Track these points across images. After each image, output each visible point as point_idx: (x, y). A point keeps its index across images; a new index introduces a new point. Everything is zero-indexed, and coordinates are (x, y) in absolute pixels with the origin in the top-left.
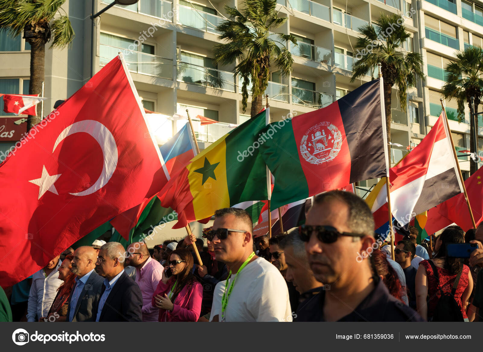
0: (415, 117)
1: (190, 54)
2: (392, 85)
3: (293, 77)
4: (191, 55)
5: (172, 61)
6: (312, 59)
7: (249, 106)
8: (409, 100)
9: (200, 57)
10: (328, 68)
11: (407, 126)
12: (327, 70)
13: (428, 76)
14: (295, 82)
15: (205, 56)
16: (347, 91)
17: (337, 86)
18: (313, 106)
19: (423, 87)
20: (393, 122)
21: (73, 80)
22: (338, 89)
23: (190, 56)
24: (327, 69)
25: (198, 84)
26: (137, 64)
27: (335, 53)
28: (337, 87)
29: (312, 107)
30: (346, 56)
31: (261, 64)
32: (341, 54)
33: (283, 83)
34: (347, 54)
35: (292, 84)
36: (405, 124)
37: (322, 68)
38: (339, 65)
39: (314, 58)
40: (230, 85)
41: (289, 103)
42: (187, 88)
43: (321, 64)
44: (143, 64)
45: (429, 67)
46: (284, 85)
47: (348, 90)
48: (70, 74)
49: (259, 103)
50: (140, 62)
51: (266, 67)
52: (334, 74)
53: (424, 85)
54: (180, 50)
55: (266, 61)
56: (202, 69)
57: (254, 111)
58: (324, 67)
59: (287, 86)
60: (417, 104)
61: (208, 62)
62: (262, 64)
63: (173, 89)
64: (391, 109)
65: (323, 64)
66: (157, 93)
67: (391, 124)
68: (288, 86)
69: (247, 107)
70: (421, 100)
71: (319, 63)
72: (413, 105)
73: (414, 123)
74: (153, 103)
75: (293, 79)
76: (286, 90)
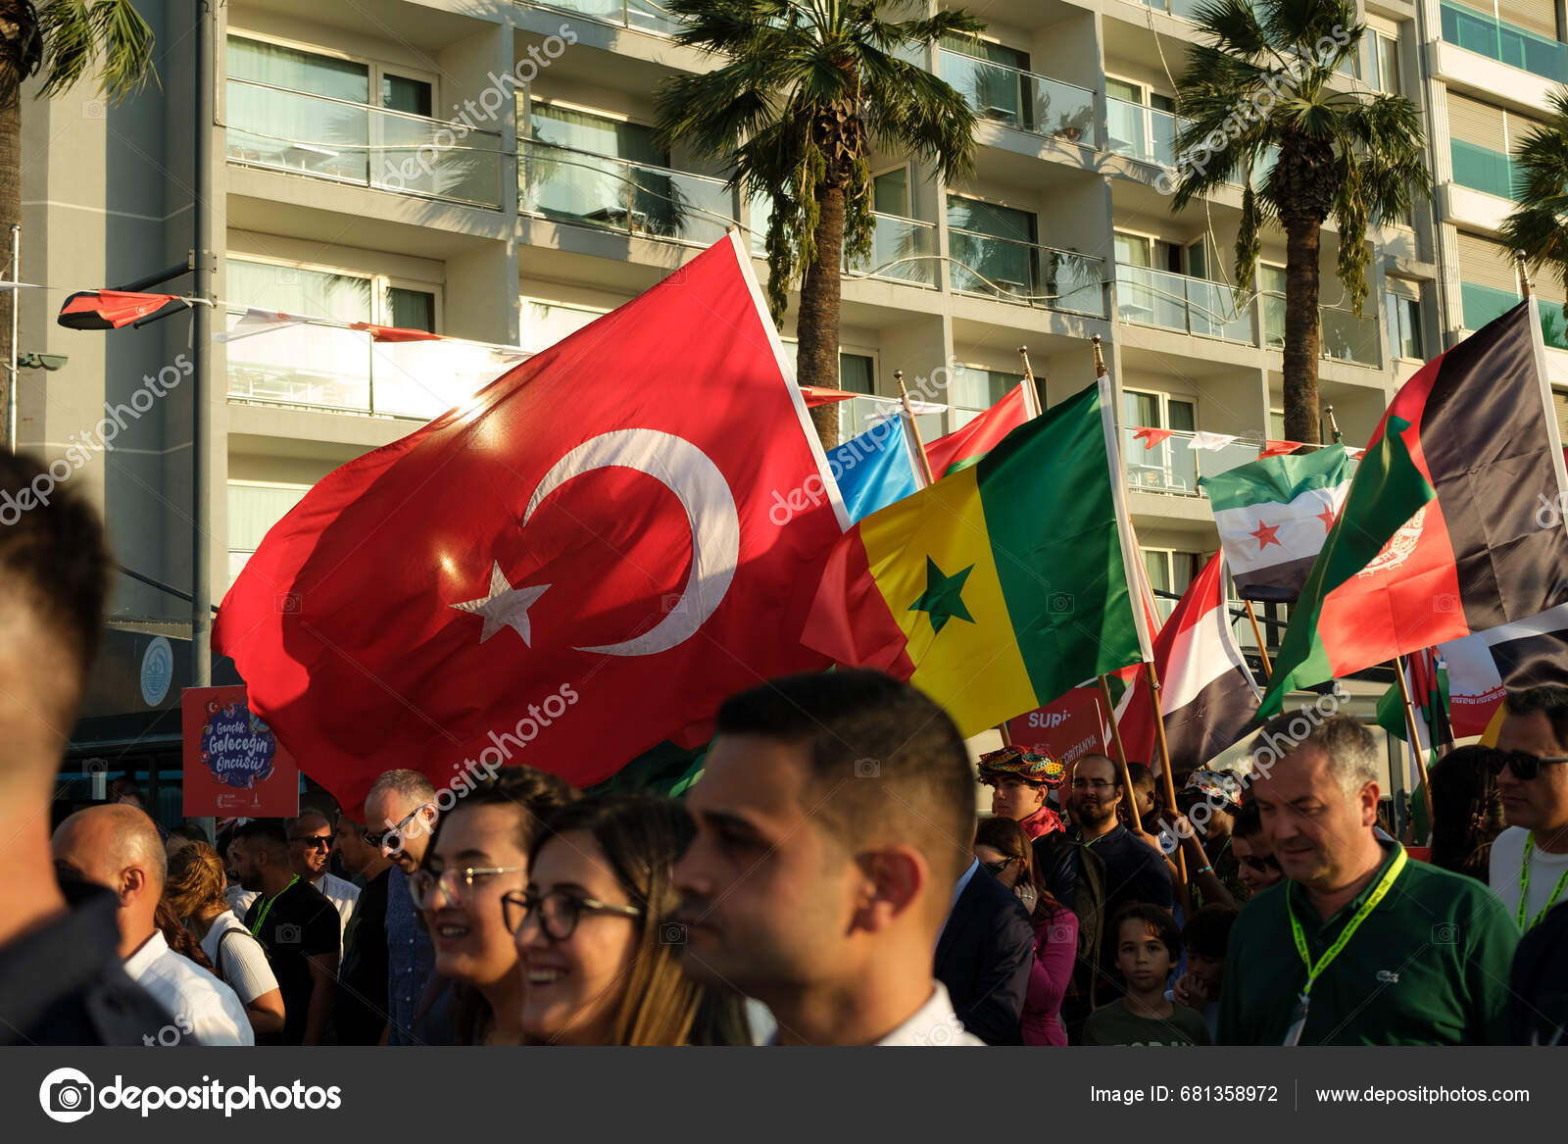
0: (1407, 335)
1: (565, 111)
2: (1323, 218)
3: (952, 192)
4: (570, 115)
5: (499, 139)
6: (1022, 123)
7: (794, 304)
8: (1387, 274)
9: (602, 123)
10: (1083, 156)
11: (1381, 368)
12: (1078, 166)
13: (1455, 182)
14: (961, 213)
15: (624, 118)
16: (1156, 241)
17: (1118, 225)
18: (1030, 301)
19: (1436, 222)
20: (1328, 355)
21: (127, 215)
22: (1122, 235)
23: (566, 120)
24: (1079, 163)
25: (597, 223)
26: (366, 152)
27: (1109, 102)
28: (1116, 228)
29: (1027, 303)
30: (1148, 113)
31: (835, 144)
32: (1132, 105)
33: (917, 215)
34: (1153, 105)
35: (949, 219)
36: (1372, 362)
37: (1054, 157)
38: (1125, 144)
39: (1029, 122)
40: (718, 224)
41: (939, 289)
42: (556, 240)
43: (1055, 142)
44: (387, 151)
45: (1459, 151)
46: (918, 223)
47: (1158, 238)
48: (118, 192)
49: (829, 292)
50: (377, 144)
51: (852, 155)
52: (1107, 179)
53: (1440, 214)
54: (526, 97)
55: (855, 131)
56: (612, 167)
57: (808, 321)
58: (1064, 154)
59: (930, 225)
60: (1414, 287)
61: (635, 141)
62: (838, 143)
63: (503, 243)
64: (1320, 307)
65: (1063, 143)
66: (443, 262)
67: (1321, 363)
68: (936, 227)
69: (786, 311)
70: (1429, 271)
71: (1044, 138)
72: (1400, 292)
73: (1406, 358)
74: (429, 298)
75: (955, 202)
76: (929, 238)
